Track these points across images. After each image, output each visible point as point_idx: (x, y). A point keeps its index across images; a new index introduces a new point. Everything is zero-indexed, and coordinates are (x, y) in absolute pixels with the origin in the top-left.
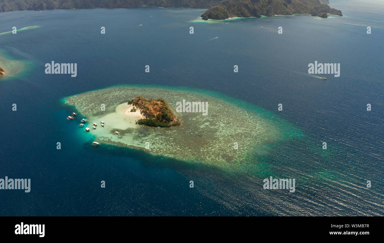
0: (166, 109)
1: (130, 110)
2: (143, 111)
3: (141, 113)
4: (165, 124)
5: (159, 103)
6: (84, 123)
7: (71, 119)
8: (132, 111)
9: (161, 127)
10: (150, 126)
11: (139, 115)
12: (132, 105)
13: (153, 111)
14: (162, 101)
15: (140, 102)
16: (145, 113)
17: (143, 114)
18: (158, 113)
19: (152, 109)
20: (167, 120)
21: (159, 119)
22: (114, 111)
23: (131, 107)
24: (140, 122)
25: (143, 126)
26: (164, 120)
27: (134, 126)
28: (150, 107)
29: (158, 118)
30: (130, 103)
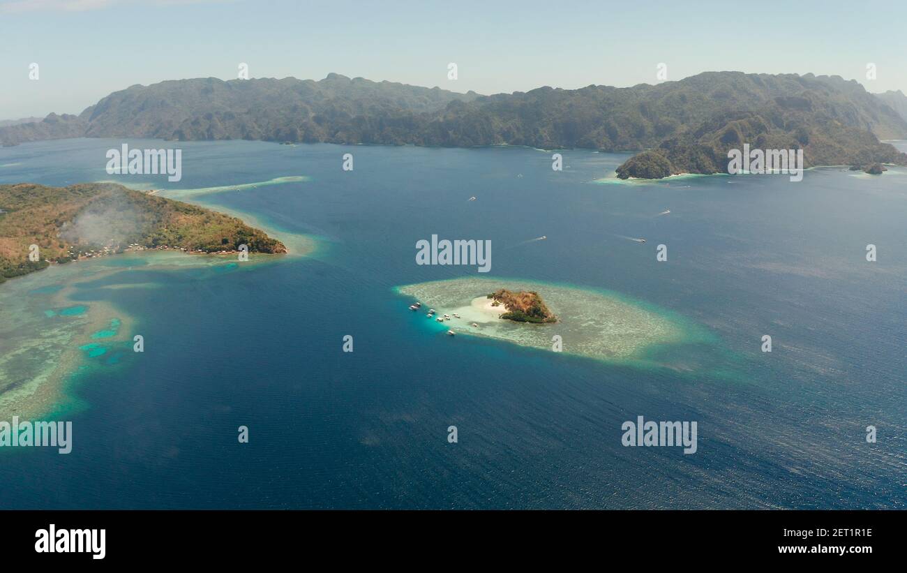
0: (540, 302)
1: (491, 304)
2: (508, 306)
3: (506, 308)
4: (537, 320)
5: (531, 295)
6: (433, 313)
7: (415, 310)
8: (493, 305)
9: (531, 322)
10: (517, 321)
11: (502, 309)
12: (493, 299)
13: (522, 305)
14: (534, 294)
15: (504, 295)
16: (510, 307)
17: (508, 308)
18: (528, 307)
19: (521, 302)
20: (539, 315)
21: (529, 315)
22: (469, 304)
23: (493, 301)
24: (505, 317)
25: (509, 320)
26: (536, 316)
27: (496, 319)
28: (518, 300)
29: (528, 313)
30: (490, 297)
